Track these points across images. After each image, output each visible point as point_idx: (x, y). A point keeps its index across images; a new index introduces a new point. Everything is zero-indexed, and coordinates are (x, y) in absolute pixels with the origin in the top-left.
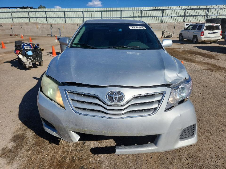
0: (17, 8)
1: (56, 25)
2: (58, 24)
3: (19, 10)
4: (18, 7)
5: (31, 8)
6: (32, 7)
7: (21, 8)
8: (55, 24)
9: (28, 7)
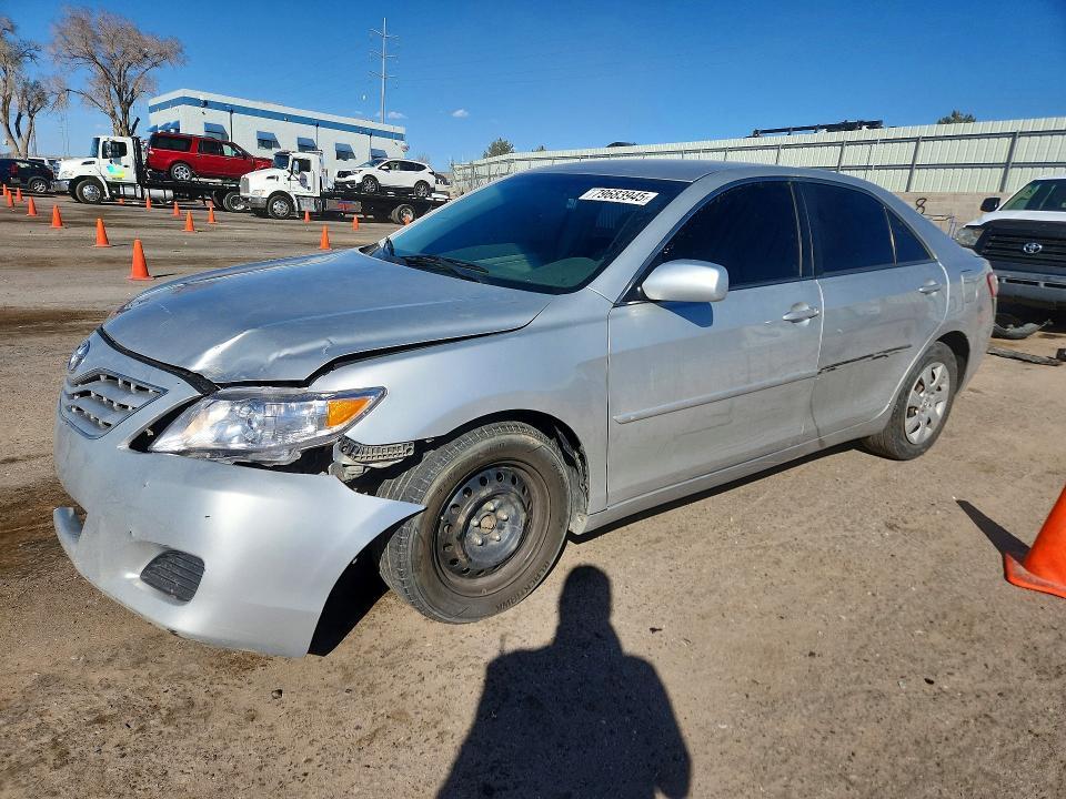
0: (815, 128)
1: (944, 199)
2: (956, 196)
3: (823, 136)
4: (822, 127)
5: (873, 125)
6: (877, 122)
7: (831, 128)
8: (941, 198)
9: (861, 124)
